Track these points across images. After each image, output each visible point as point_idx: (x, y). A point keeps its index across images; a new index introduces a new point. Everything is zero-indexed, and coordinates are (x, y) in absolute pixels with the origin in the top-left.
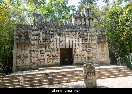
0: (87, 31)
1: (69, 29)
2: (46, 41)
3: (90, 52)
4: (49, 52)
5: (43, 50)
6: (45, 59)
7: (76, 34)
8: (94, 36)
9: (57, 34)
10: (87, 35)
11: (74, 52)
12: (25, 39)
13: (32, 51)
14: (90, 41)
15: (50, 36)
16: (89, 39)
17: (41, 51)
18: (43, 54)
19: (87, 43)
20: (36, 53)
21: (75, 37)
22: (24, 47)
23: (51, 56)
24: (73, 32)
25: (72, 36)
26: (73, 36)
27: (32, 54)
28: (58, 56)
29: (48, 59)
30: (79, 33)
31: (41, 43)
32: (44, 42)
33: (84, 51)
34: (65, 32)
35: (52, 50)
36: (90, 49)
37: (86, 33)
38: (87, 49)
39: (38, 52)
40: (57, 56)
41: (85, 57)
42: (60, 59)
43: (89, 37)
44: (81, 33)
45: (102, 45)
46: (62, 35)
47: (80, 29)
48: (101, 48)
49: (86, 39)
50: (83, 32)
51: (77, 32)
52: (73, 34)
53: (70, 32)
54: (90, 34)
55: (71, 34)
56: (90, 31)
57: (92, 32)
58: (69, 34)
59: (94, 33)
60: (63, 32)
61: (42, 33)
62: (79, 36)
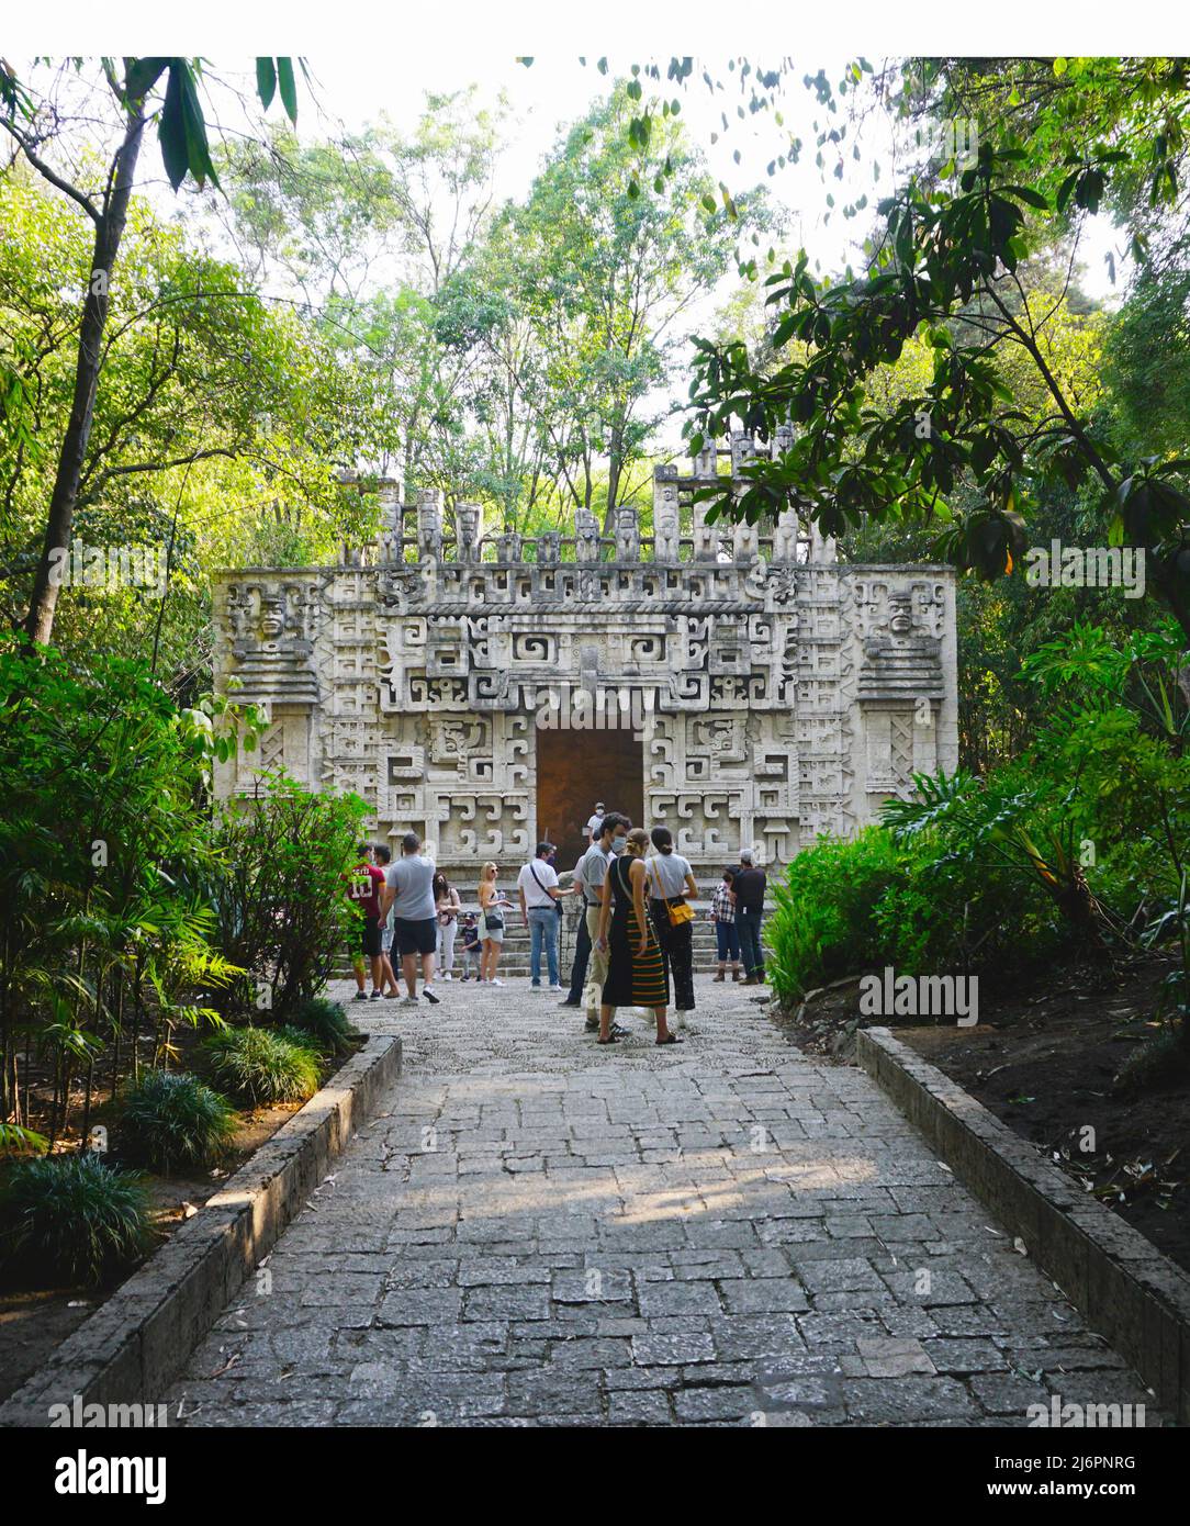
0: (771, 607)
1: (614, 593)
2: (430, 689)
3: (781, 778)
4: (454, 775)
5: (408, 761)
6: (423, 823)
7: (671, 629)
8: (834, 647)
9: (516, 636)
10: (766, 637)
11: (646, 778)
12: (285, 678)
13: (332, 760)
14: (789, 694)
15: (464, 655)
16: (777, 674)
17: (393, 762)
18: (409, 789)
19: (764, 705)
20: (363, 780)
21: (662, 658)
22: (281, 731)
23: (471, 805)
24: (645, 618)
25: (639, 647)
26: (648, 649)
27: (336, 782)
28: (518, 809)
29: (442, 824)
30: (695, 621)
31: (395, 709)
32: (416, 696)
33: (733, 772)
34: (582, 619)
35: (474, 762)
36: (783, 759)
37: (757, 618)
38: (759, 759)
39: (373, 768)
40: (508, 802)
41: (737, 820)
42: (532, 825)
43: (778, 660)
44: (709, 621)
45: (897, 721)
46: (551, 646)
47: (707, 593)
48: (886, 752)
49: (757, 671)
50: (728, 614)
51: (682, 618)
52: (646, 629)
53: (619, 618)
54: (790, 631)
55: (625, 630)
56: (800, 605)
57: (814, 612)
58: (609, 630)
59: (834, 617)
60: (564, 618)
61: (404, 627)
62: (696, 646)
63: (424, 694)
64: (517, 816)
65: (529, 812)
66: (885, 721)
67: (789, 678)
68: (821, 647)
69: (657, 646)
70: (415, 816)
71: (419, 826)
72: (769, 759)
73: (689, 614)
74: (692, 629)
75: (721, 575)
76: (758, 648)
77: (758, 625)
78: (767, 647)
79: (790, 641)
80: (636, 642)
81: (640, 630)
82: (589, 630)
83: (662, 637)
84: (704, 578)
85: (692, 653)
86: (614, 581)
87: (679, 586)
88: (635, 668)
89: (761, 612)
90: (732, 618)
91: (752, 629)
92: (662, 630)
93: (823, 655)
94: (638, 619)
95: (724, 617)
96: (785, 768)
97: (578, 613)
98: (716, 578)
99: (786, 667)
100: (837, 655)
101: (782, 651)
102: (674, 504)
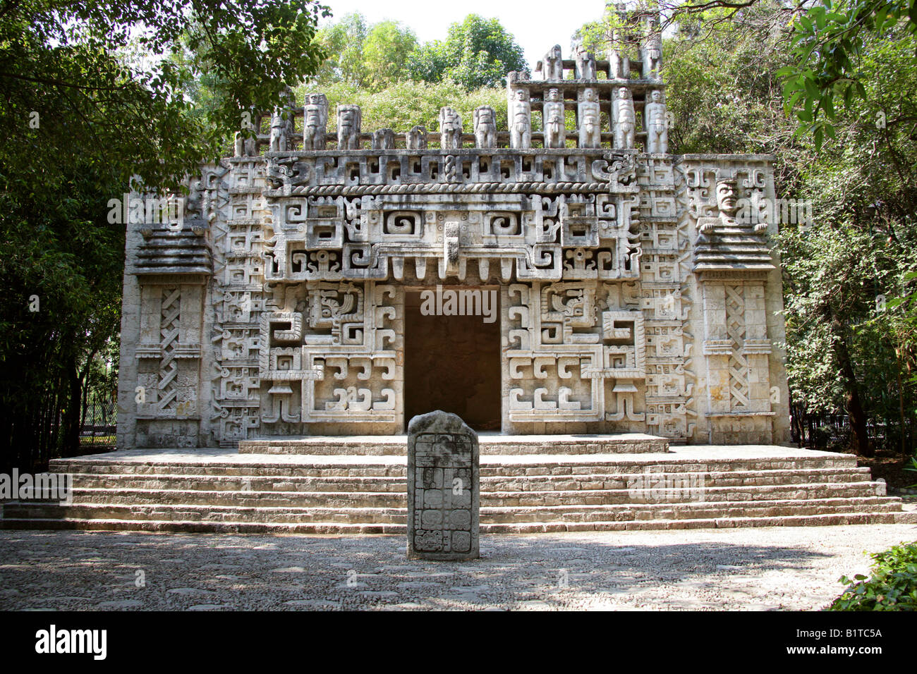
0: (616, 188)
1: (474, 173)
2: (309, 260)
3: (629, 343)
4: (329, 338)
5: (287, 326)
6: (299, 382)
7: (526, 207)
8: (671, 225)
9: (387, 214)
10: (612, 214)
11: (504, 342)
12: (183, 252)
13: (222, 325)
14: (635, 264)
15: (339, 230)
16: (624, 246)
17: (276, 326)
18: (289, 351)
19: (613, 275)
20: (248, 343)
21: (518, 232)
22: (179, 299)
23: (343, 366)
24: (502, 198)
25: (497, 223)
26: (506, 224)
27: (225, 345)
28: (386, 370)
29: (318, 384)
30: (547, 200)
31: (278, 279)
32: (297, 268)
33: (585, 337)
34: (445, 198)
35: (346, 327)
36: (630, 324)
37: (605, 198)
38: (608, 324)
39: (257, 332)
40: (378, 364)
41: (589, 381)
42: (400, 385)
43: (624, 234)
44: (560, 200)
45: (731, 291)
46: (418, 222)
47: (558, 176)
48: (720, 319)
49: (604, 246)
50: (578, 194)
51: (536, 198)
52: (504, 207)
53: (478, 198)
54: (633, 209)
55: (485, 207)
56: (642, 187)
57: (653, 195)
58: (470, 208)
59: (671, 200)
60: (430, 198)
61: (288, 208)
62: (549, 222)
63: (304, 266)
64: (385, 377)
65: (396, 374)
66: (720, 291)
67: (633, 251)
68: (661, 226)
69: (513, 222)
70: (292, 375)
71: (296, 385)
72: (618, 325)
73: (543, 195)
74: (545, 207)
75: (571, 161)
76: (605, 224)
77: (604, 204)
78: (613, 224)
79: (633, 218)
80: (494, 219)
81: (498, 207)
82: (452, 208)
83: (518, 215)
84: (555, 164)
85: (546, 228)
86: (475, 165)
87: (533, 171)
88: (494, 241)
89: (607, 192)
90: (581, 198)
91: (599, 207)
92: (518, 208)
93: (662, 232)
94: (496, 198)
95: (574, 197)
96: (632, 333)
97: (442, 193)
98: (566, 163)
99: (631, 241)
100: (675, 232)
101: (627, 227)
102: (527, 104)
